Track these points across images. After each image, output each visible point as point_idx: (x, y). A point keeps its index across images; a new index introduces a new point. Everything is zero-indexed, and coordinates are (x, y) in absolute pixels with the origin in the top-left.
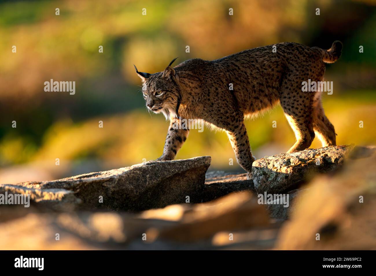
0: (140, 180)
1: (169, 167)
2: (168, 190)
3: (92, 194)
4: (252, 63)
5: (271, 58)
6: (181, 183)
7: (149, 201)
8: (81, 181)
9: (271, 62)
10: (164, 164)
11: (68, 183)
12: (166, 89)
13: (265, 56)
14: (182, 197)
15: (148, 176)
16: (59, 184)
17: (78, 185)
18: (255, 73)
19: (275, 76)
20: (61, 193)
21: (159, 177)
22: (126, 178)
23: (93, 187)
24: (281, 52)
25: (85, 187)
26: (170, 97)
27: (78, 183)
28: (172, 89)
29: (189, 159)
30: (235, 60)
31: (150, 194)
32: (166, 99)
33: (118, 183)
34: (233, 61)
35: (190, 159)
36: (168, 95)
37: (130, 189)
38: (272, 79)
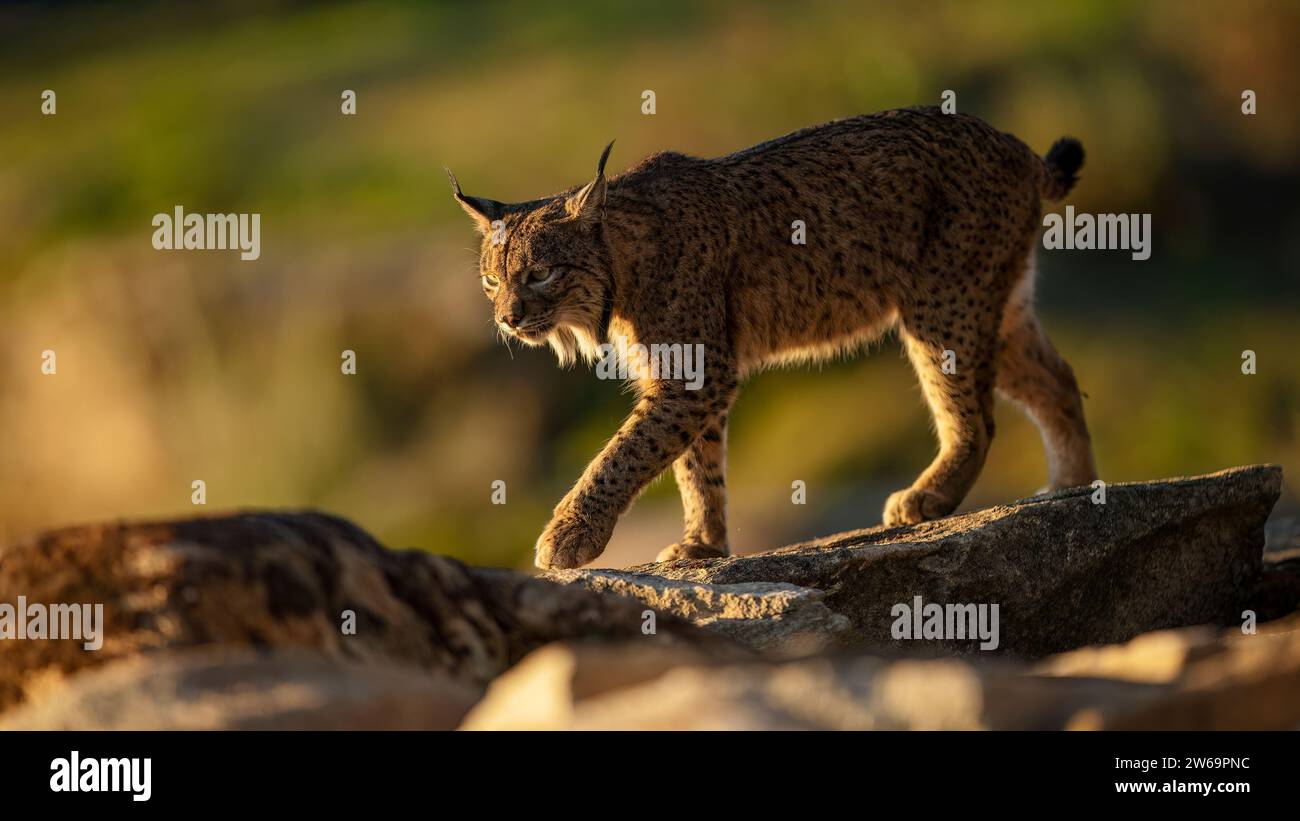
0: (1044, 549)
1: (1142, 504)
2: (1138, 581)
3: (882, 597)
4: (838, 175)
5: (895, 158)
6: (1183, 558)
7: (1076, 617)
8: (844, 554)
9: (895, 170)
10: (1125, 493)
11: (803, 563)
12: (566, 259)
13: (874, 149)
14: (1186, 604)
15: (1071, 534)
16: (774, 566)
17: (837, 567)
18: (845, 210)
19: (908, 220)
20: (780, 598)
21: (1109, 536)
22: (996, 540)
23: (888, 573)
24: (919, 136)
25: (860, 576)
26: (579, 286)
27: (836, 560)
28: (586, 260)
29: (1208, 476)
30: (783, 160)
31: (1077, 595)
32: (566, 295)
33: (971, 558)
34: (776, 167)
35: (1211, 475)
36: (572, 280)
37: (1011, 581)
38: (898, 230)
